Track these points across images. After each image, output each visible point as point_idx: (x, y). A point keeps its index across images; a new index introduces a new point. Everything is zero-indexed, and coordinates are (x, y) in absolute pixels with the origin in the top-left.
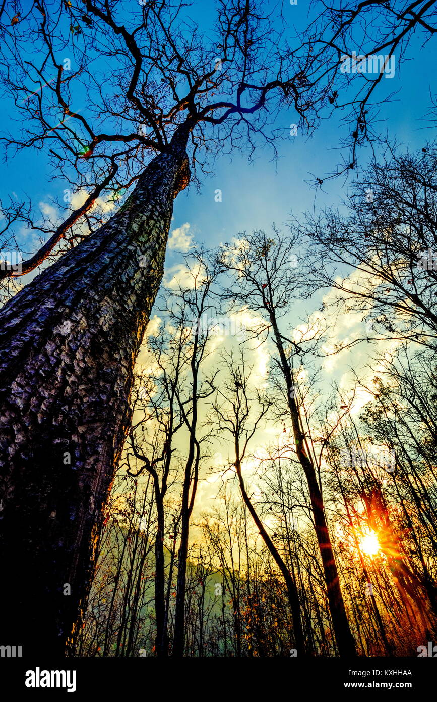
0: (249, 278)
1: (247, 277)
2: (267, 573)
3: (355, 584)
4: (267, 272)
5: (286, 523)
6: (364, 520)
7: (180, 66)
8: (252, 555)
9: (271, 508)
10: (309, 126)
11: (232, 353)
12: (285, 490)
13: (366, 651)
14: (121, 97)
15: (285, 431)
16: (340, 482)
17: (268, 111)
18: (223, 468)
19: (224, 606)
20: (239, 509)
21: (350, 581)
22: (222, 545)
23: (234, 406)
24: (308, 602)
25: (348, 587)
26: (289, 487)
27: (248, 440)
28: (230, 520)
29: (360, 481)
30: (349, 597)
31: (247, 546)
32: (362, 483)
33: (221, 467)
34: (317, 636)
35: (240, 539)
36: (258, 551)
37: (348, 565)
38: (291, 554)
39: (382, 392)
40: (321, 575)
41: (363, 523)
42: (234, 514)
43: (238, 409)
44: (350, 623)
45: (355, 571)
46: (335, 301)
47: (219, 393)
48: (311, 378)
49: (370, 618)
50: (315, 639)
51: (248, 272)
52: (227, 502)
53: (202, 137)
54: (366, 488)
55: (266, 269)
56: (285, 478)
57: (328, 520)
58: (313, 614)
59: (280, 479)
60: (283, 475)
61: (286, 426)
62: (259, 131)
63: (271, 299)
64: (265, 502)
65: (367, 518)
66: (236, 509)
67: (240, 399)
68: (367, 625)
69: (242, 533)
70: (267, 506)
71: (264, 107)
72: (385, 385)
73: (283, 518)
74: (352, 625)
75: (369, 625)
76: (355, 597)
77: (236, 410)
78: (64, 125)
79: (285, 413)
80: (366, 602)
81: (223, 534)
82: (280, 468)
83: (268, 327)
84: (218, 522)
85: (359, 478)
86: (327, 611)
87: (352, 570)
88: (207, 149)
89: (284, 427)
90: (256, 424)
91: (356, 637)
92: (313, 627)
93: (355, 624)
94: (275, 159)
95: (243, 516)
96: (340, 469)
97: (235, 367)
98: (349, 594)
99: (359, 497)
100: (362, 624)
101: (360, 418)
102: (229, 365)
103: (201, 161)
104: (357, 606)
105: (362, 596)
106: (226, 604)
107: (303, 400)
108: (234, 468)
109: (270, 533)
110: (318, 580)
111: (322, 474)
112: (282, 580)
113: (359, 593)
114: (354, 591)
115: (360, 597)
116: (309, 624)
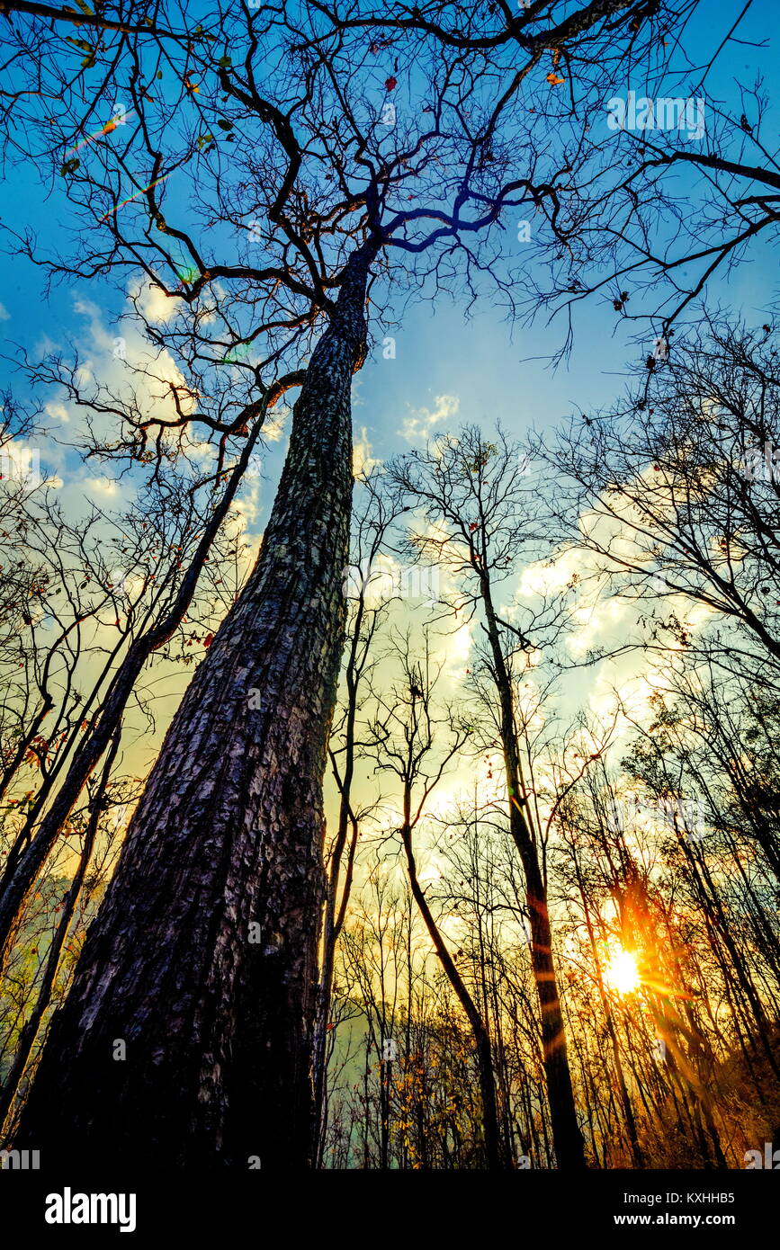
0: (448, 512)
1: (444, 509)
2: (440, 1014)
3: (591, 1041)
4: (480, 502)
5: (480, 931)
6: (615, 933)
7: (359, 152)
8: (417, 983)
9: (456, 907)
10: (572, 259)
11: (408, 635)
12: (482, 875)
13: (601, 1157)
14: (250, 186)
15: (491, 777)
16: (578, 869)
17: (504, 229)
18: (380, 835)
19: (368, 1071)
20: (401, 903)
21: (581, 1035)
22: (367, 962)
23: (407, 728)
24: (506, 1067)
25: (578, 1044)
26: (489, 869)
27: (427, 793)
28: (383, 920)
29: (612, 867)
30: (577, 1062)
31: (409, 966)
32: (617, 872)
33: (375, 834)
34: (518, 1126)
35: (398, 954)
36: (429, 977)
37: (581, 1008)
38: (484, 986)
39: (664, 719)
40: (533, 1023)
41: (612, 938)
42: (392, 911)
43: (413, 734)
44: (576, 1107)
45: (592, 1019)
46: (594, 573)
47: (381, 705)
48: (543, 688)
49: (611, 1100)
50: (515, 1129)
51: (447, 501)
52: (380, 890)
53: (385, 260)
54: (621, 881)
55: (479, 497)
56: (484, 854)
57: (553, 933)
58: (514, 1087)
59: (475, 854)
60: (481, 849)
61: (493, 768)
62: (488, 268)
63: (484, 552)
64: (448, 897)
65: (619, 929)
66: (395, 902)
67: (417, 717)
68: (606, 1111)
69: (403, 944)
70: (451, 902)
71: (498, 222)
72: (670, 708)
73: (476, 923)
74: (581, 1110)
75: (609, 1111)
76: (589, 1063)
77: (410, 736)
78: (150, 240)
79: (493, 745)
80: (606, 1072)
81: (371, 944)
82: (476, 835)
83: (476, 599)
84: (362, 923)
85: (611, 862)
86: (539, 1086)
87: (586, 1017)
88: (392, 279)
89: (488, 768)
90: (442, 765)
91: (587, 1132)
92: (512, 1110)
93: (586, 1108)
94: (511, 318)
95: (407, 915)
96: (581, 847)
97: (412, 661)
98: (579, 1056)
99: (609, 893)
100: (596, 1110)
101: (623, 764)
102: (402, 656)
103: (381, 304)
104: (591, 1079)
105: (601, 1062)
106: (372, 1068)
107: (525, 725)
108: (399, 837)
109: (451, 949)
110: (527, 1032)
111: (550, 853)
112: (466, 1027)
113: (596, 1056)
114: (588, 1053)
115: (598, 1064)
116: (507, 1105)
